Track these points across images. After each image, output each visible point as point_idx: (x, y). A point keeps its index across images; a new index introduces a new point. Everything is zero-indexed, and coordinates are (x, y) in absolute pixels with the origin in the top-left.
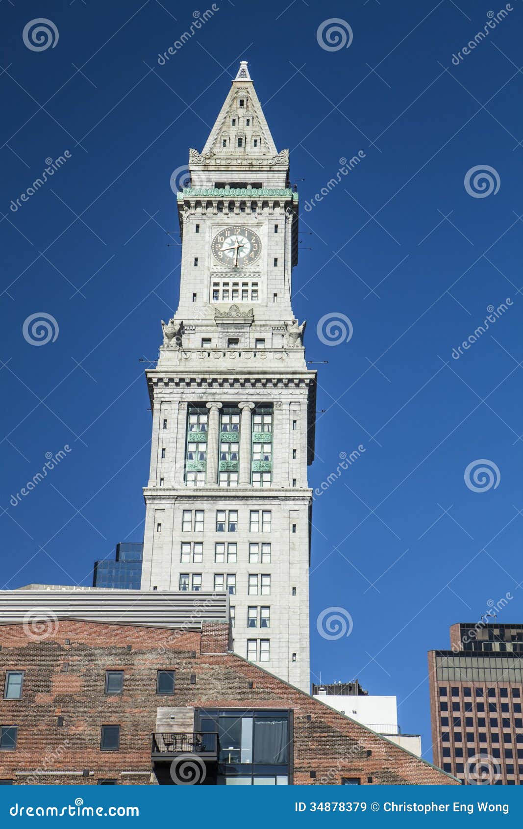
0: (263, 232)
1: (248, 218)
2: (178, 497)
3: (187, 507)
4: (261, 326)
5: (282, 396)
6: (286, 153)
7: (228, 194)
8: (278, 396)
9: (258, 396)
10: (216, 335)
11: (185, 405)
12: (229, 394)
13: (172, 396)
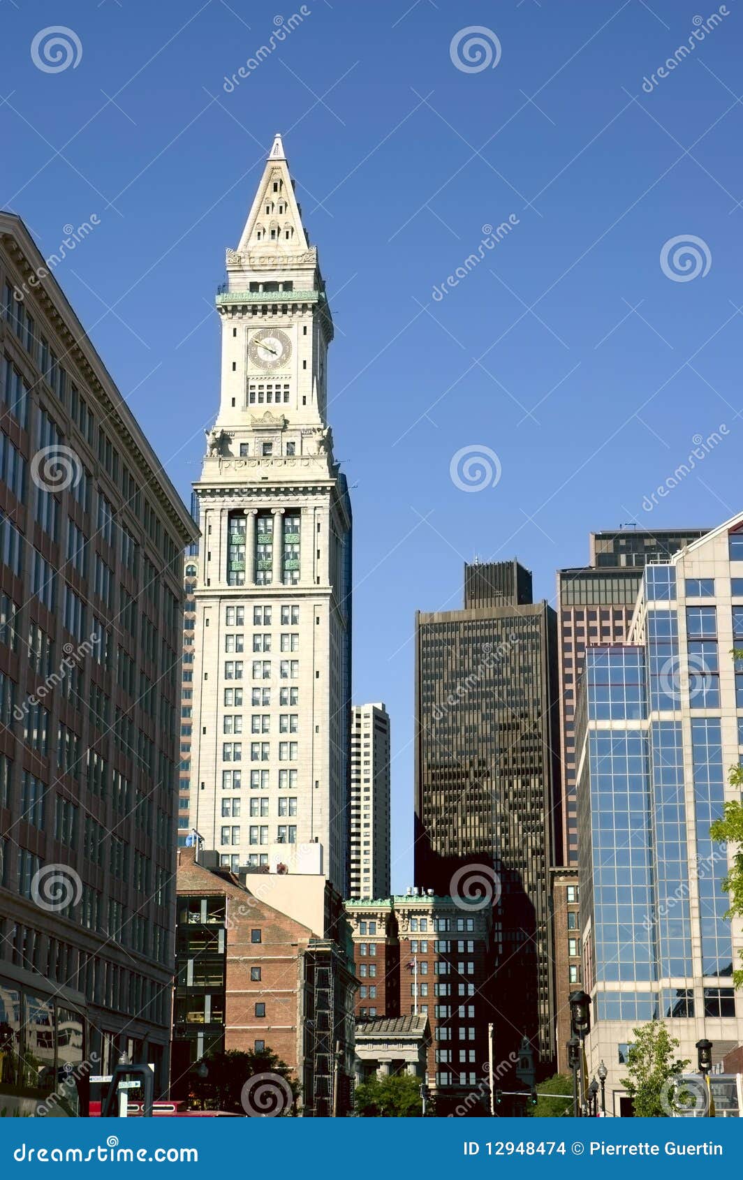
0: (294, 334)
1: (279, 320)
2: (222, 597)
3: (229, 604)
4: (291, 430)
5: (308, 502)
6: (314, 250)
7: (261, 297)
8: (304, 502)
9: (287, 502)
10: (253, 440)
11: (226, 513)
12: (264, 502)
13: (215, 504)
